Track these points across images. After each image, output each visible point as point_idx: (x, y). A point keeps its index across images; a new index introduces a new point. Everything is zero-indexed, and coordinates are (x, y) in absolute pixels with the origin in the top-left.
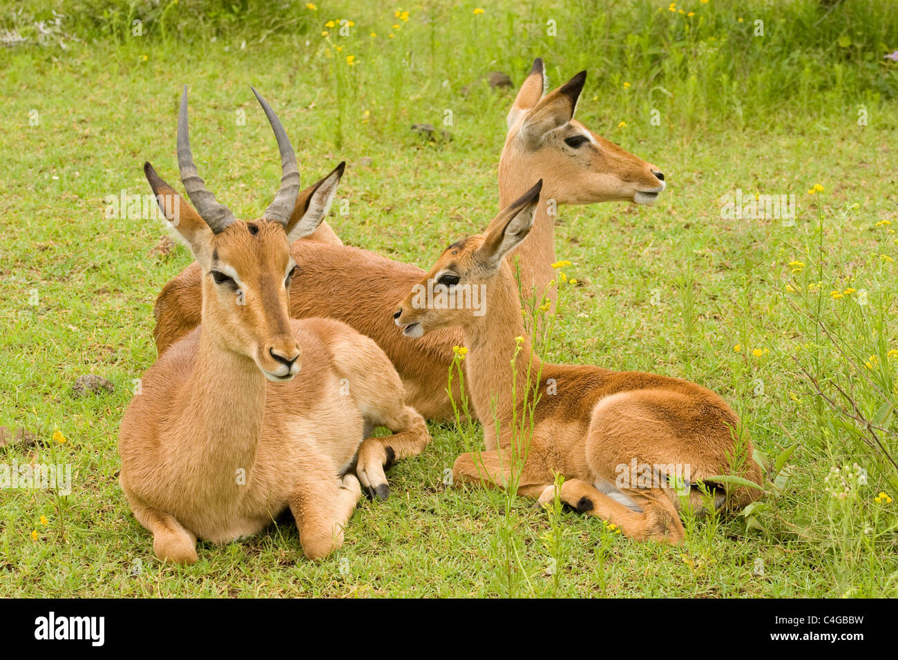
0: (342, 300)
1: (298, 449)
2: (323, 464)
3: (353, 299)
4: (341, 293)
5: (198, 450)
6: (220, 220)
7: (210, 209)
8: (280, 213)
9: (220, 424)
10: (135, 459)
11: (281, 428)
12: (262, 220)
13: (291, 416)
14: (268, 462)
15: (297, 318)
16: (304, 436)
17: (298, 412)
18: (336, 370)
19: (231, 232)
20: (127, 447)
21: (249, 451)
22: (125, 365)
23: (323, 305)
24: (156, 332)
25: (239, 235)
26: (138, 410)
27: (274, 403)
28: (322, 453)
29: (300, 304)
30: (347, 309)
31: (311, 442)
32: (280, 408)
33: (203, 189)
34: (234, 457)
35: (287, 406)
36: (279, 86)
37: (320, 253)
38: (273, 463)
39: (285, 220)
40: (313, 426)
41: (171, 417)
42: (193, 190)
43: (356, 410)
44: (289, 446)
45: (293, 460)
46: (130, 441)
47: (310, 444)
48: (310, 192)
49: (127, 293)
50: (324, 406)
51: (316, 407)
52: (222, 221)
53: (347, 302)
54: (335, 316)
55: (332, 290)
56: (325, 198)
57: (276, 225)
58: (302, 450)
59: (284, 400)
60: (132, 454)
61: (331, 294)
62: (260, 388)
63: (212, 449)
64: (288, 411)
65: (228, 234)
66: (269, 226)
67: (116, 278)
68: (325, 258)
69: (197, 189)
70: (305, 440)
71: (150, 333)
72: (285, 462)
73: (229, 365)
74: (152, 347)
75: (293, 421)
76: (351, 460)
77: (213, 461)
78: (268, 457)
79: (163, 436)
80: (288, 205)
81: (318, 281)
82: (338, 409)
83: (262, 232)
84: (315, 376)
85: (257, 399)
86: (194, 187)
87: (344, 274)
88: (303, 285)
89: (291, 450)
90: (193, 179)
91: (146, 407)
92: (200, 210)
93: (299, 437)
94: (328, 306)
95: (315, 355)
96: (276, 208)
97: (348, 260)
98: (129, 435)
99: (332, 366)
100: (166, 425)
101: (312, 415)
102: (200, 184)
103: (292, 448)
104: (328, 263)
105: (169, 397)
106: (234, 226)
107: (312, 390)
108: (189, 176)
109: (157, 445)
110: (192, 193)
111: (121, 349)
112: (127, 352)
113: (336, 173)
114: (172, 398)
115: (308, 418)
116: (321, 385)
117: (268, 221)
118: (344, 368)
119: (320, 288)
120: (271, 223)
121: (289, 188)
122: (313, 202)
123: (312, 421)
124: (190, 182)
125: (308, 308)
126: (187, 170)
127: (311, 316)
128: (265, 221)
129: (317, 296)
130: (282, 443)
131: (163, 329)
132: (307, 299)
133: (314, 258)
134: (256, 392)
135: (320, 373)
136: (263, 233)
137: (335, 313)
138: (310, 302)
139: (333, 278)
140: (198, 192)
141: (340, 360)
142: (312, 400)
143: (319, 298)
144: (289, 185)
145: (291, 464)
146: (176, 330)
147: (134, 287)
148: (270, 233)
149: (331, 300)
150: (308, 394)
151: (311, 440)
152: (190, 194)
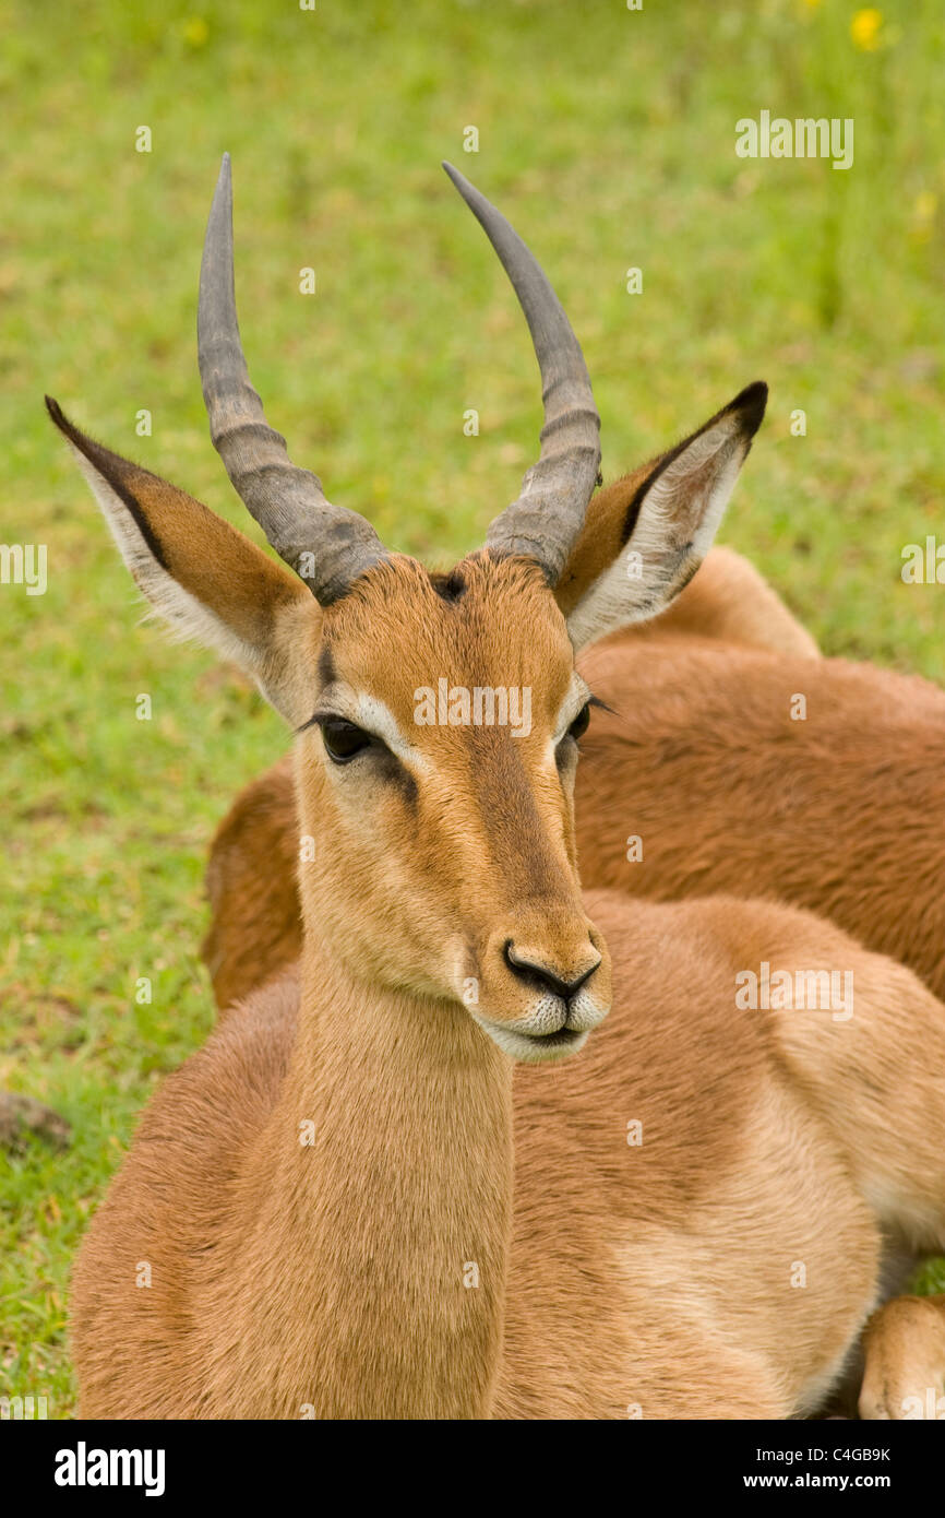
0: (816, 838)
1: (658, 1330)
2: (740, 1381)
3: (850, 833)
4: (811, 813)
5: (302, 1335)
6: (337, 555)
7: (303, 522)
8: (535, 535)
9: (362, 1245)
10: (113, 1378)
11: (599, 1265)
12: (476, 557)
13: (628, 1224)
14: (554, 1377)
15: (667, 899)
16: (673, 1290)
17: (652, 1210)
18: (784, 1069)
19: (374, 594)
20: (89, 1339)
21: (465, 1333)
22: (112, 1056)
23: (751, 854)
24: (209, 950)
25: (398, 603)
26: (124, 1215)
27: (573, 1183)
28: (736, 1344)
29: (676, 851)
30: (829, 866)
31: (695, 1308)
32: (594, 1199)
33: (281, 462)
34: (418, 1356)
35: (615, 1193)
36: (637, 118)
37: (742, 684)
38: (568, 1377)
39: (550, 556)
40: (703, 1255)
41: (226, 1234)
42: (248, 467)
43: (851, 1202)
44: (624, 1323)
45: (639, 1368)
46: (99, 1320)
47: (694, 1315)
48: (643, 478)
49: (124, 818)
50: (740, 1188)
51: (713, 1193)
52: (345, 559)
53: (830, 843)
54: (790, 893)
55: (783, 803)
56: (697, 504)
57: (520, 570)
58: (668, 1336)
59: (609, 1173)
60: (106, 1361)
61: (777, 820)
62: (487, 1122)
63: (344, 1330)
64: (619, 1210)
65: (364, 600)
66: (498, 571)
67: (90, 766)
68: (757, 699)
69: (261, 463)
70: (678, 1302)
71: (192, 949)
72: (611, 1376)
73: (382, 1046)
74: (200, 997)
75: (637, 1240)
76: (836, 1365)
77: (352, 1371)
78: (551, 1360)
79: (202, 1297)
80: (562, 510)
81: (733, 777)
82: (790, 1200)
83: (475, 592)
84: (711, 1091)
85: (479, 1159)
86: (251, 456)
87: (820, 752)
88: (689, 789)
89: (629, 1334)
90: (248, 431)
91: (150, 1205)
92: (272, 529)
93: (658, 1291)
94: (767, 856)
95: (710, 1022)
96: (522, 518)
97: (835, 706)
98: (98, 1299)
99: (771, 1057)
100: (213, 1262)
101: (700, 1220)
102: (271, 447)
103: (637, 1328)
104: (768, 714)
105: (222, 1170)
106: (383, 572)
107: (699, 1136)
108: (236, 421)
109: (182, 1327)
110: (247, 475)
111: (98, 1004)
112: (117, 1014)
113: (731, 418)
114: (232, 1175)
115: (685, 1229)
116: (733, 1120)
117: (496, 558)
118: (809, 1063)
119: (743, 797)
120: (504, 564)
121: (563, 457)
122: (650, 512)
123: (701, 1242)
124: (240, 441)
125: (702, 864)
126: (230, 406)
127: (710, 891)
128: (485, 557)
129: (732, 823)
130: (601, 1313)
131: (234, 940)
132: (699, 833)
133: (724, 701)
134: (472, 1136)
135: (727, 1081)
136: (478, 595)
137: (794, 878)
138: (711, 845)
139: (785, 766)
140: (265, 471)
141: (796, 1035)
142: (703, 1173)
143: (740, 829)
144: (563, 449)
145: (634, 1382)
146: (276, 941)
147: (149, 795)
148: (503, 597)
149: (780, 837)
150: (687, 1150)
151: (697, 1303)
152: (239, 480)
